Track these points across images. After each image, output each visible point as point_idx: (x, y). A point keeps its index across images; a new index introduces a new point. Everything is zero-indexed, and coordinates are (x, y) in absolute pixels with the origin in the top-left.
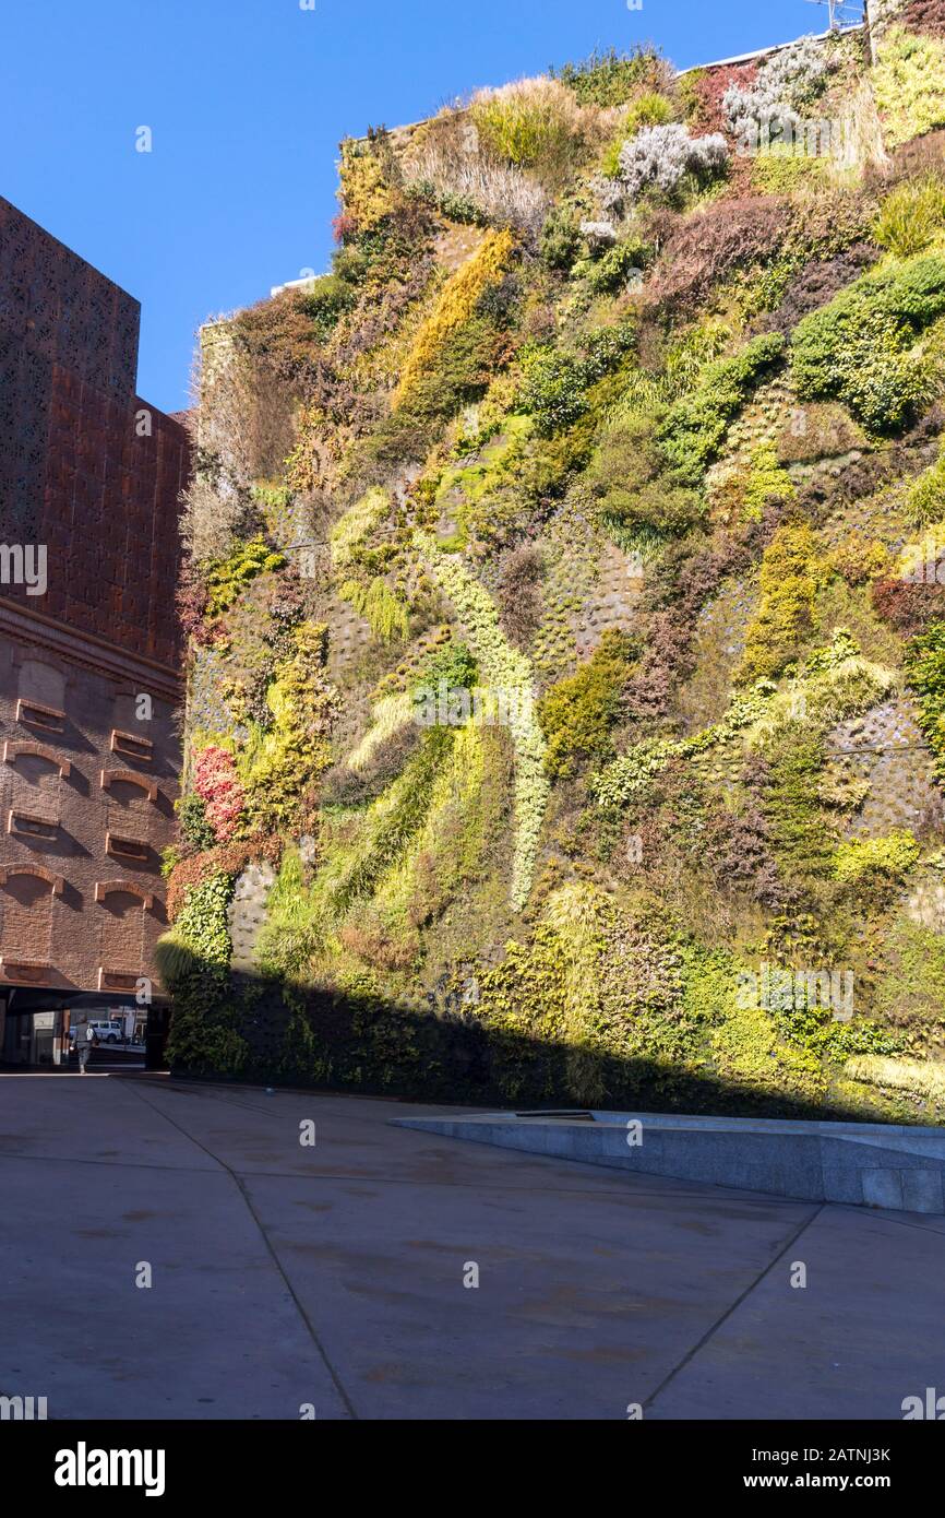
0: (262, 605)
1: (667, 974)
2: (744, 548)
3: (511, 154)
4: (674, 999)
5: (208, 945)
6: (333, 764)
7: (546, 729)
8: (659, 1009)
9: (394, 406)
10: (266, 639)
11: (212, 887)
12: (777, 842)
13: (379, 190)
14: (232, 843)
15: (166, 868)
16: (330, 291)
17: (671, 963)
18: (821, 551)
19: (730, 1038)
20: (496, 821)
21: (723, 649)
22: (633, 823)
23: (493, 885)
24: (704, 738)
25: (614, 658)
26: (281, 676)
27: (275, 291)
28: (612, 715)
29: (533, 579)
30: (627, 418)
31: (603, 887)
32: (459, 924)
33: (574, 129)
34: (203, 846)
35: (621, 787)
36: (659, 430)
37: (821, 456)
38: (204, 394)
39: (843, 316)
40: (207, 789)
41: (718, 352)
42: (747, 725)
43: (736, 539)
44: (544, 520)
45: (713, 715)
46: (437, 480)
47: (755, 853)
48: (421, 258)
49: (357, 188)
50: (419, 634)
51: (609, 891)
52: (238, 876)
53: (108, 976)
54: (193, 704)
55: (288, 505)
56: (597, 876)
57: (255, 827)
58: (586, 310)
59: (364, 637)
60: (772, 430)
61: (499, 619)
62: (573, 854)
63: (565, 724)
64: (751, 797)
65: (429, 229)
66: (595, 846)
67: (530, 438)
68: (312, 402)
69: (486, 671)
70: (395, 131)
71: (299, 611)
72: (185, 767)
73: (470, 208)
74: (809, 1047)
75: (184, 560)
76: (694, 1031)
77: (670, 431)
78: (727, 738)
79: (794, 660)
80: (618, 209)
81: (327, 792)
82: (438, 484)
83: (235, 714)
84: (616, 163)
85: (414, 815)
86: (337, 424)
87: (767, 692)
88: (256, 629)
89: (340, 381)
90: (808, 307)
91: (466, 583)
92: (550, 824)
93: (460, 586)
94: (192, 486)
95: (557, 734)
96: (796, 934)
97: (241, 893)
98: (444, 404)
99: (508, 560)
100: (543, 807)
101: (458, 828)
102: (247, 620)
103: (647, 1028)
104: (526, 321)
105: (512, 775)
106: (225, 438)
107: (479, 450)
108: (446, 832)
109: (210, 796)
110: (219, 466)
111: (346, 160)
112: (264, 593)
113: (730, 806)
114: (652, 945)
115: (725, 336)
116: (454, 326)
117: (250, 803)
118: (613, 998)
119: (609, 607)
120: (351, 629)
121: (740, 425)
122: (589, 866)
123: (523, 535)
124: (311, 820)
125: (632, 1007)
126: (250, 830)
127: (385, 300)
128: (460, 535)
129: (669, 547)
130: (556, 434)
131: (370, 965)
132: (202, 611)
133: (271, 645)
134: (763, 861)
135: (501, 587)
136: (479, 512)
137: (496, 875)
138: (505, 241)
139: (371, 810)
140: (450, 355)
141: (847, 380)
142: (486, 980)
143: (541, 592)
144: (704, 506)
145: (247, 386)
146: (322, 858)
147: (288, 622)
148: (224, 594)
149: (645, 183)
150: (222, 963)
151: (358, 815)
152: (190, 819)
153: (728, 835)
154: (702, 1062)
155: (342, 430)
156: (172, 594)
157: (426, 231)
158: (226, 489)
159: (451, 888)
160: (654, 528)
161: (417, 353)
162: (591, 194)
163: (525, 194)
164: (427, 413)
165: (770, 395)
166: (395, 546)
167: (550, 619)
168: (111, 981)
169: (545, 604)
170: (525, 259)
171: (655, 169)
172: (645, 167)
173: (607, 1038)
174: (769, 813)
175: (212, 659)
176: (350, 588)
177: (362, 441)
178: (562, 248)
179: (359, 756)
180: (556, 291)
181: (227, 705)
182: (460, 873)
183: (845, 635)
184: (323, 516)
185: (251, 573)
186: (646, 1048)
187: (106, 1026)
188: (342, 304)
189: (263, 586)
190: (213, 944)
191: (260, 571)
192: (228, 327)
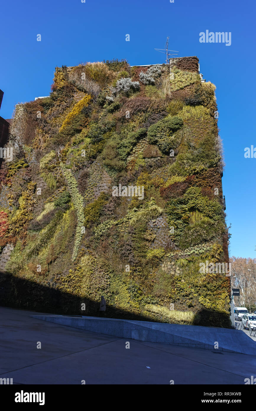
0: (21, 176)
1: (106, 280)
2: (134, 176)
3: (93, 78)
4: (107, 287)
6: (33, 219)
7: (85, 215)
8: (104, 289)
9: (59, 132)
10: (21, 185)
12: (134, 248)
13: (63, 80)
14: (4, 238)
16: (48, 101)
17: (108, 277)
18: (150, 179)
19: (119, 298)
20: (71, 237)
21: (127, 199)
22: (102, 241)
23: (68, 254)
24: (121, 221)
25: (103, 199)
26: (23, 195)
27: (36, 99)
28: (101, 213)
29: (87, 177)
30: (111, 142)
31: (94, 256)
32: (58, 264)
33: (107, 75)
35: (101, 231)
36: (118, 146)
37: (152, 157)
39: (158, 127)
41: (133, 130)
42: (131, 218)
43: (132, 174)
44: (91, 164)
45: (124, 215)
46: (67, 151)
47: (129, 251)
48: (70, 97)
49: (58, 79)
50: (59, 188)
51: (95, 258)
52: (4, 247)
55: (31, 152)
56: (93, 253)
57: (11, 234)
58: (106, 116)
59: (45, 187)
60: (142, 150)
61: (78, 186)
62: (88, 247)
63: (89, 214)
64: (130, 236)
65: (74, 92)
66: (93, 245)
67: (90, 144)
68: (41, 127)
69: (73, 199)
70: (68, 67)
71: (30, 179)
73: (83, 88)
74: (137, 302)
75: (3, 162)
76: (111, 296)
77: (121, 147)
78: (126, 221)
79: (142, 204)
80: (115, 94)
81: (30, 226)
82: (68, 152)
83: (10, 203)
84: (115, 84)
85: (51, 234)
86: (46, 134)
87: (135, 211)
88: (19, 182)
89: (48, 123)
90: (152, 123)
91: (71, 176)
92: (83, 239)
93: (69, 177)
95: (87, 216)
96: (137, 272)
97: (4, 251)
98: (71, 133)
99: (81, 172)
100: (82, 235)
101: (61, 239)
102: (17, 179)
103: (100, 294)
104: (92, 116)
105: (76, 226)
106: (18, 133)
107: (78, 145)
108: (58, 239)
111: (56, 72)
112: (21, 173)
113: (125, 238)
114: (104, 272)
115: (134, 127)
116: (76, 115)
117: (10, 227)
118: (93, 286)
119: (103, 187)
120: (42, 185)
121: (136, 147)
122: (91, 251)
123: (86, 167)
124: (25, 233)
125: (97, 289)
126: (9, 235)
127: (61, 106)
128: (71, 164)
129: (117, 174)
130: (96, 143)
131: (35, 274)
132: (6, 176)
134: (131, 253)
135: (79, 179)
136: (76, 160)
137: (69, 251)
138: (90, 97)
139: (41, 232)
140: (74, 122)
141: (158, 141)
142: (63, 279)
143: (88, 181)
144: (126, 165)
145: (25, 121)
146: (27, 244)
148: (12, 172)
149: (121, 90)
151: (37, 233)
153: (124, 246)
154: (112, 304)
155: (47, 135)
157: (73, 92)
158: (16, 145)
159: (58, 254)
160: (115, 169)
161: (66, 120)
162: (110, 90)
163: (96, 87)
164: (67, 134)
165: (143, 142)
166: (55, 165)
167: (89, 188)
169: (89, 184)
170: (93, 102)
171: (123, 87)
172: (121, 86)
173: (90, 297)
174: (133, 241)
175: (6, 188)
176: (43, 174)
177: (51, 139)
178: (102, 101)
179: (40, 218)
180: (100, 110)
181: (8, 201)
182: (61, 250)
183: (153, 199)
184: (39, 156)
185: (19, 168)
186: (99, 299)
189: (22, 171)
191: (22, 167)
192: (23, 106)
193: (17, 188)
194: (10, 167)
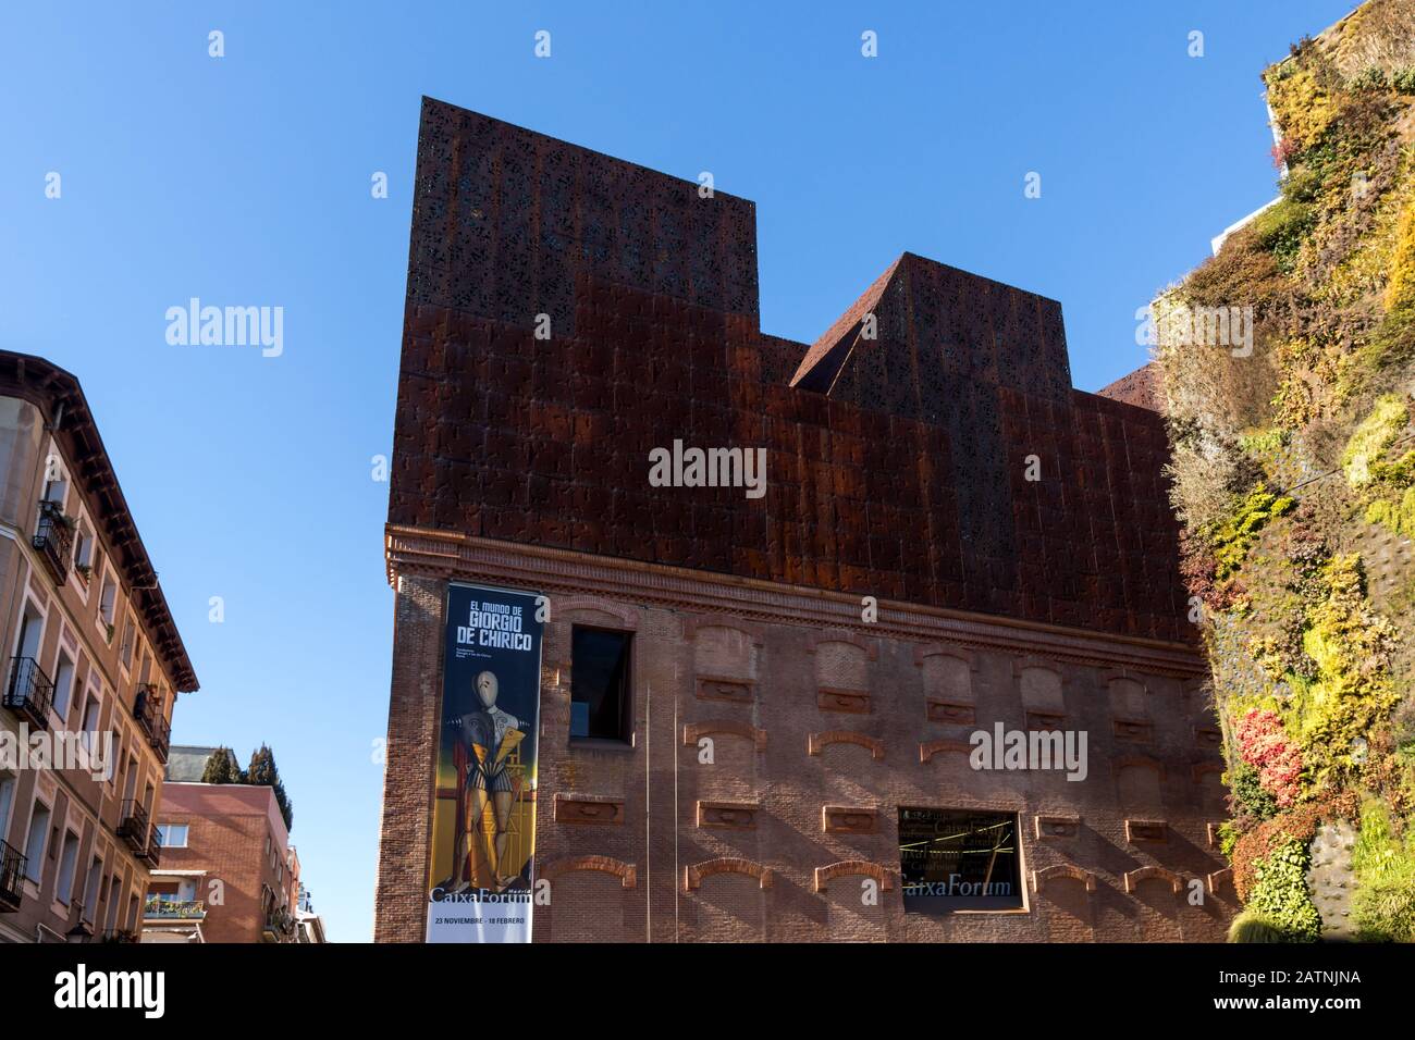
0: (1277, 553)
5: (1293, 919)
6: (1401, 700)
9: (1387, 307)
10: (1290, 587)
11: (1285, 858)
13: (1318, 100)
14: (1297, 807)
15: (1228, 848)
16: (1285, 218)
26: (1316, 620)
27: (1219, 241)
34: (1263, 816)
38: (1167, 367)
40: (1256, 756)
48: (1383, 146)
49: (1293, 109)
52: (1311, 840)
54: (1220, 673)
55: (1285, 444)
57: (1321, 785)
59: (1405, 555)
65: (1389, 114)
68: (1291, 333)
70: (1322, 33)
71: (1323, 548)
72: (1225, 738)
75: (1181, 532)
81: (1397, 731)
83: (1271, 671)
86: (1323, 347)
88: (1276, 579)
89: (1316, 303)
94: (1173, 457)
97: (1320, 858)
102: (1263, 573)
106: (1199, 402)
109: (1262, 762)
110: (1198, 430)
111: (1273, 88)
112: (1274, 540)
117: (1306, 762)
120: (1389, 551)
124: (1385, 765)
126: (1315, 790)
127: (1351, 205)
132: (1212, 576)
133: (1298, 591)
147: (1313, 562)
148: (1232, 554)
150: (1313, 935)
152: (1244, 790)
156: (1175, 569)
157: (1384, 116)
158: (1211, 450)
161: (1401, 245)
175: (1232, 622)
176: (1377, 509)
177: (1358, 354)
181: (1260, 665)
184: (1328, 444)
185: (1257, 525)
188: (1302, 226)
189: (1274, 534)
190: (1299, 916)
191: (1267, 519)
192: (1179, 293)
193: (1276, 604)
194: (1218, 537)
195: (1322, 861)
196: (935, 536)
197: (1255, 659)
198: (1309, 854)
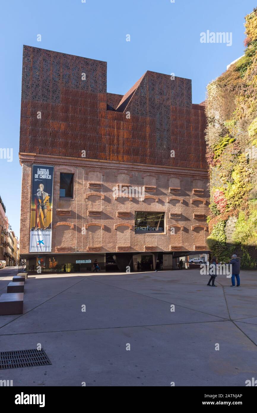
0: (229, 152)
5: (220, 238)
6: (252, 189)
10: (231, 161)
11: (220, 224)
14: (225, 213)
15: (208, 221)
26: (235, 169)
27: (228, 67)
34: (217, 215)
38: (209, 103)
40: (217, 201)
49: (251, 29)
52: (227, 221)
53: (196, 247)
54: (212, 181)
55: (235, 124)
57: (231, 208)
68: (240, 95)
71: (240, 151)
72: (211, 197)
75: (207, 147)
81: (251, 196)
83: (223, 181)
86: (248, 98)
88: (228, 159)
89: (248, 86)
97: (228, 224)
102: (225, 157)
109: (218, 203)
110: (215, 120)
111: (247, 22)
112: (229, 149)
117: (229, 203)
124: (246, 204)
126: (229, 209)
132: (213, 158)
133: (232, 162)
145: (221, 97)
146: (250, 213)
147: (237, 155)
148: (218, 152)
150: (224, 242)
152: (213, 209)
155: (250, 99)
156: (204, 156)
158: (217, 125)
168: (197, 248)
175: (216, 169)
176: (255, 142)
181: (221, 180)
184: (246, 124)
185: (225, 145)
187: (199, 259)
188: (248, 64)
189: (229, 147)
190: (221, 237)
191: (228, 144)
192: (215, 83)
193: (227, 165)
194: (215, 148)
195: (229, 225)
196: (149, 147)
197: (220, 178)
198: (226, 223)
